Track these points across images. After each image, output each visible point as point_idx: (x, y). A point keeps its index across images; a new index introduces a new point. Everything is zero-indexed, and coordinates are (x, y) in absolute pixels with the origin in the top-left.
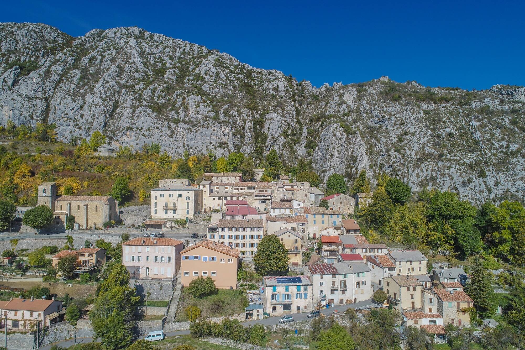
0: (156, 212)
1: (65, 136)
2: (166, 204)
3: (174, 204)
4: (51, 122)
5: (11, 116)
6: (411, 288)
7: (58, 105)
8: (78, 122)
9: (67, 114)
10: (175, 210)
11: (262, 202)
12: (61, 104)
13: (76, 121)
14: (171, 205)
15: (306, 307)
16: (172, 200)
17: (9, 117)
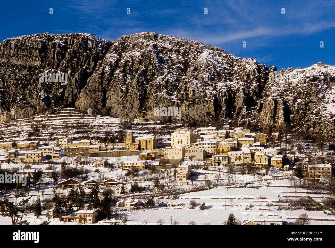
0: (174, 144)
1: (118, 113)
2: (178, 140)
3: (182, 140)
4: (109, 105)
5: (85, 103)
6: (260, 156)
7: (113, 95)
8: (125, 105)
9: (118, 100)
10: (182, 142)
11: (220, 138)
12: (114, 94)
13: (124, 104)
14: (180, 140)
15: (225, 164)
16: (181, 138)
17: (84, 104)
